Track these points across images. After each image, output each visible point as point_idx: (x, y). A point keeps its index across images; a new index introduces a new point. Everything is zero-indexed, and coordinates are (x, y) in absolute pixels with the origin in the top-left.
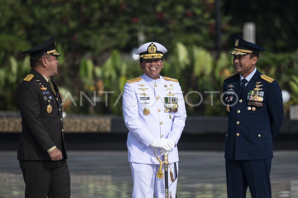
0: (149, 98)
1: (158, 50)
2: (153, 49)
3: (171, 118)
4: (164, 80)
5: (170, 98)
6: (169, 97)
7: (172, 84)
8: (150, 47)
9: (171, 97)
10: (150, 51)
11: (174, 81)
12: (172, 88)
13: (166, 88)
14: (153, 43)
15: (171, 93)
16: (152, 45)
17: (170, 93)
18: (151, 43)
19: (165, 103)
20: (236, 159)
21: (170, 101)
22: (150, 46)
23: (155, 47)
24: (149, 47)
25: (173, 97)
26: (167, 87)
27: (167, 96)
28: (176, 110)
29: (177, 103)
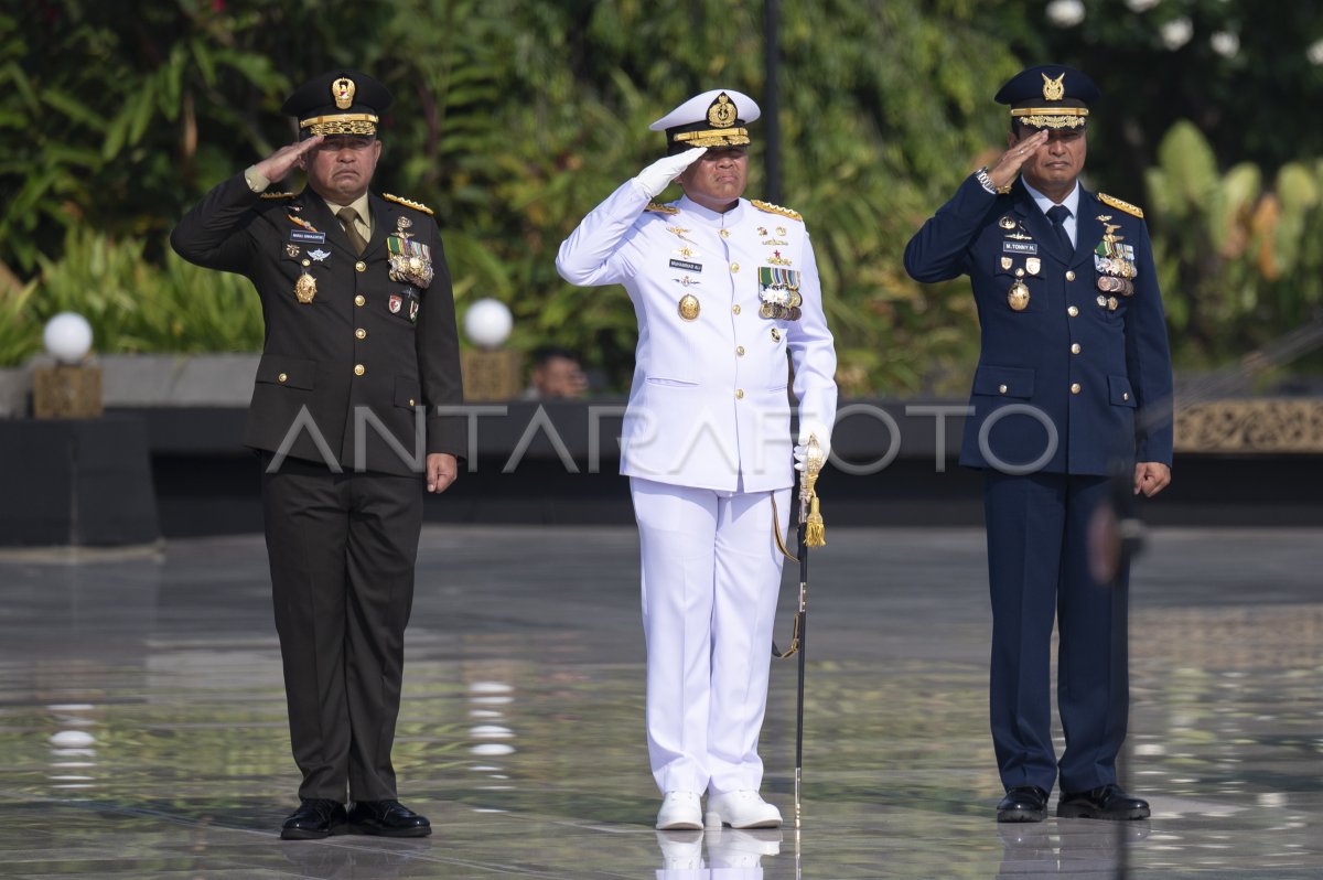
0: (701, 266)
1: (739, 117)
2: (726, 112)
3: (778, 338)
4: (755, 210)
5: (776, 270)
6: (775, 267)
7: (783, 227)
8: (715, 108)
9: (780, 267)
10: (714, 119)
11: (788, 215)
12: (784, 239)
13: (766, 238)
14: (726, 92)
15: (783, 257)
16: (722, 99)
17: (777, 254)
18: (720, 91)
19: (762, 287)
20: (1070, 472)
21: (779, 282)
22: (716, 101)
23: (730, 106)
24: (711, 106)
25: (786, 267)
26: (765, 233)
27: (767, 265)
28: (795, 313)
29: (797, 289)
